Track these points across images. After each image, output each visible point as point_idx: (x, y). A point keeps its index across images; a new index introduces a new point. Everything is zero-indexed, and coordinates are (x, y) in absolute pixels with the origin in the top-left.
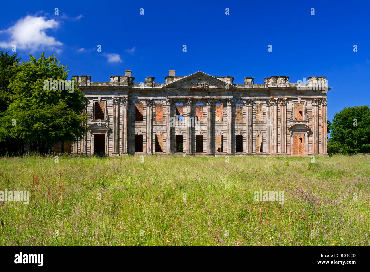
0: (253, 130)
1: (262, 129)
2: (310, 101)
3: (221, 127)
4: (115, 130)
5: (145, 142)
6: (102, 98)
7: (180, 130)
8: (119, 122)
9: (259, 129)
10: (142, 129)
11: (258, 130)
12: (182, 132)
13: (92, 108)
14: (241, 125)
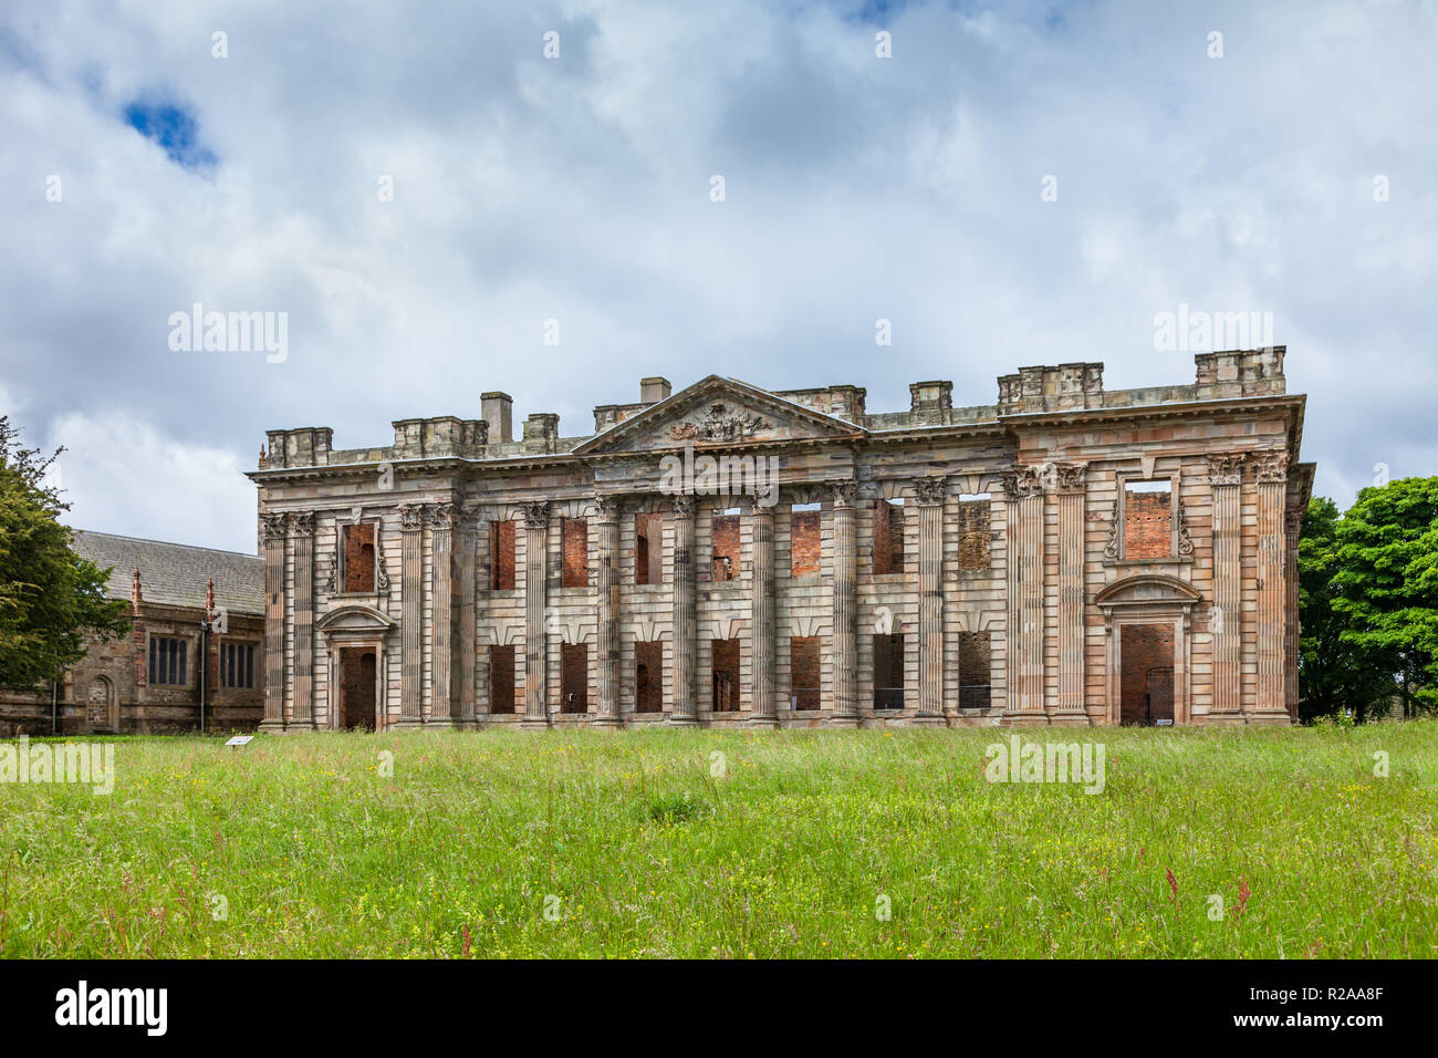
0: (944, 612)
1: (985, 607)
2: (1201, 468)
3: (814, 602)
4: (411, 630)
5: (524, 675)
6: (365, 509)
7: (650, 620)
8: (423, 599)
9: (971, 604)
10: (512, 622)
11: (970, 607)
12: (659, 628)
13: (332, 549)
14: (898, 589)
